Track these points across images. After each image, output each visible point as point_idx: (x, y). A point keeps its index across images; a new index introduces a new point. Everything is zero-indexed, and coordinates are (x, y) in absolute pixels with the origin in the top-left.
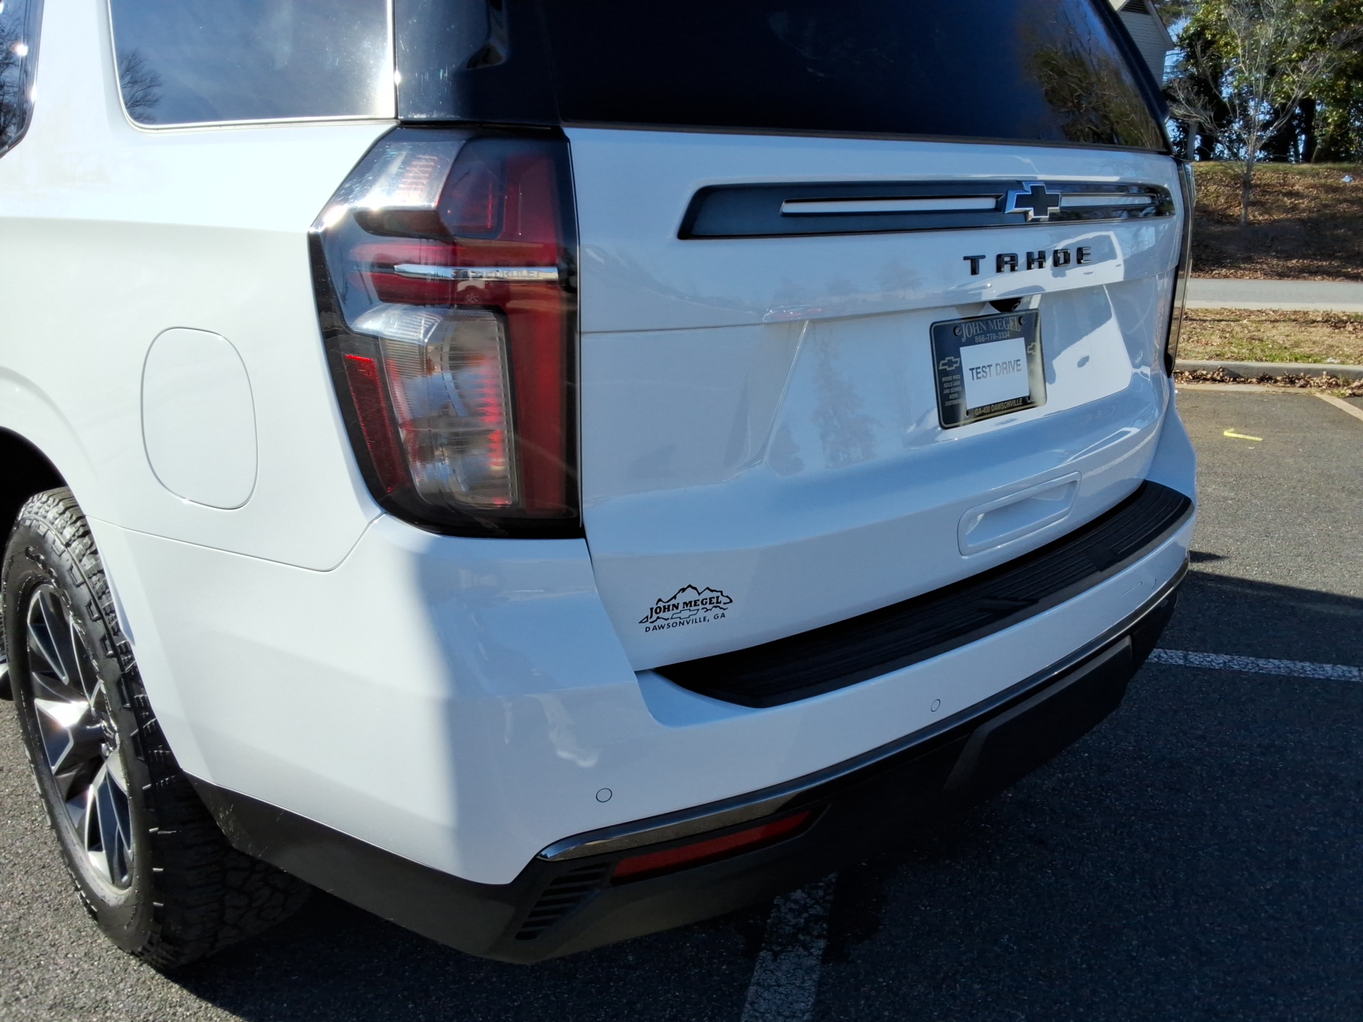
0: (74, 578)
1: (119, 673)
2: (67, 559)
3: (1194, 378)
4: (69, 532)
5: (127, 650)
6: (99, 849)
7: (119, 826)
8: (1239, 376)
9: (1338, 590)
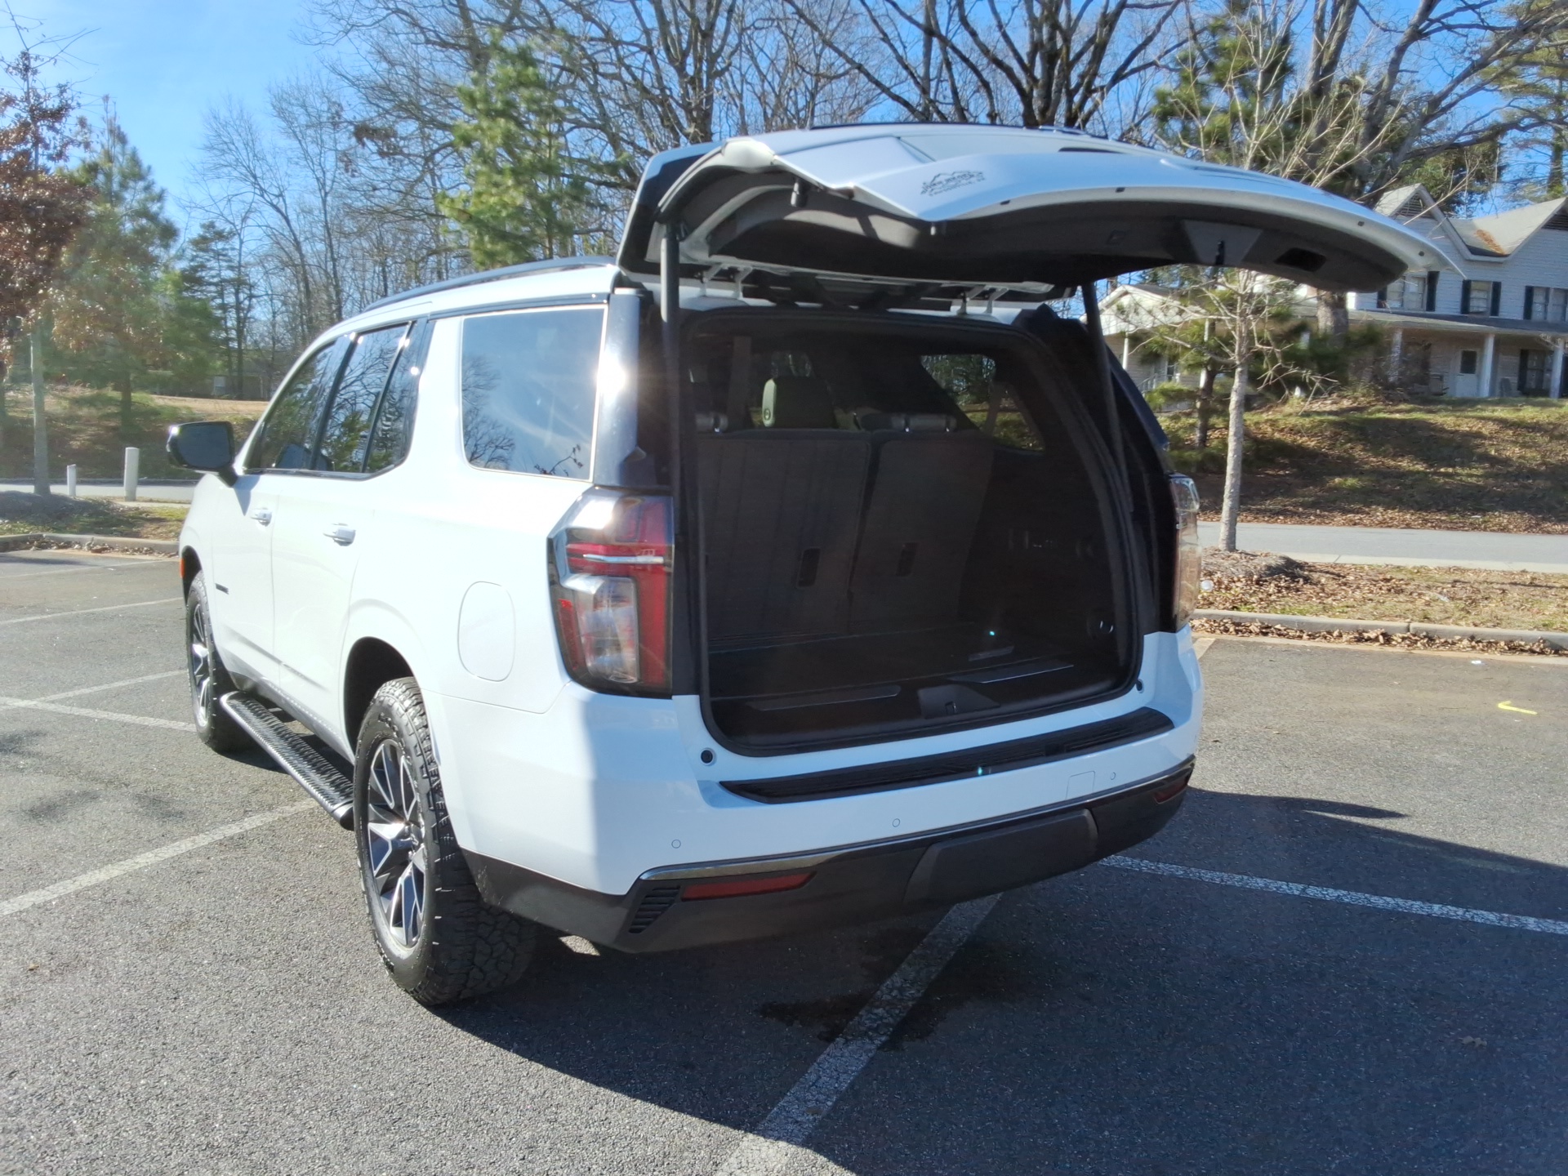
0: (408, 730)
1: (428, 788)
2: (405, 719)
3: (1510, 649)
4: (408, 703)
5: (437, 774)
6: (401, 925)
7: (416, 899)
8: (1562, 648)
9: (1499, 849)
